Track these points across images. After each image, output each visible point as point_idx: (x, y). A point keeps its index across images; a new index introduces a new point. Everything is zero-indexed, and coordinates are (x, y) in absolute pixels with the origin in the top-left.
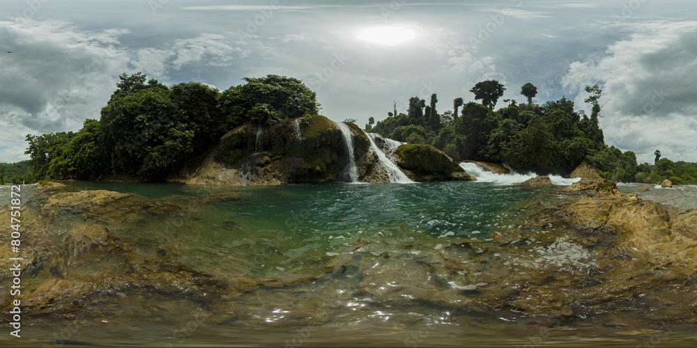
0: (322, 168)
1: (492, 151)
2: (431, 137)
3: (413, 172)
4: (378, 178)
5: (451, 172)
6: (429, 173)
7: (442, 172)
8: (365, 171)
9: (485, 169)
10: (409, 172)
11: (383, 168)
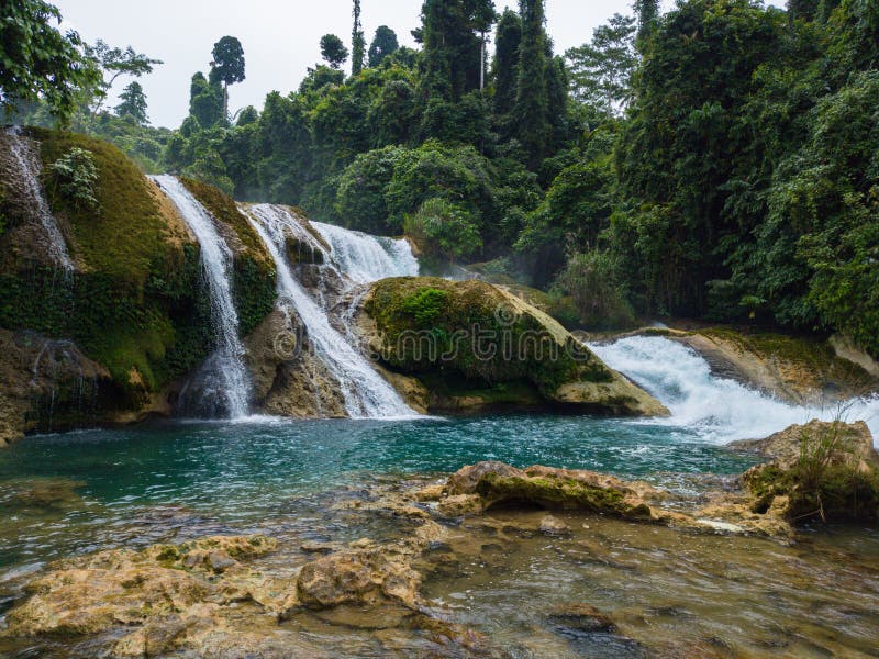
0: (144, 378)
1: (774, 281)
2: (516, 210)
3: (422, 382)
4: (313, 404)
5: (560, 382)
6: (475, 383)
7: (528, 382)
8: (269, 382)
9: (720, 369)
10: (408, 384)
11: (324, 372)
